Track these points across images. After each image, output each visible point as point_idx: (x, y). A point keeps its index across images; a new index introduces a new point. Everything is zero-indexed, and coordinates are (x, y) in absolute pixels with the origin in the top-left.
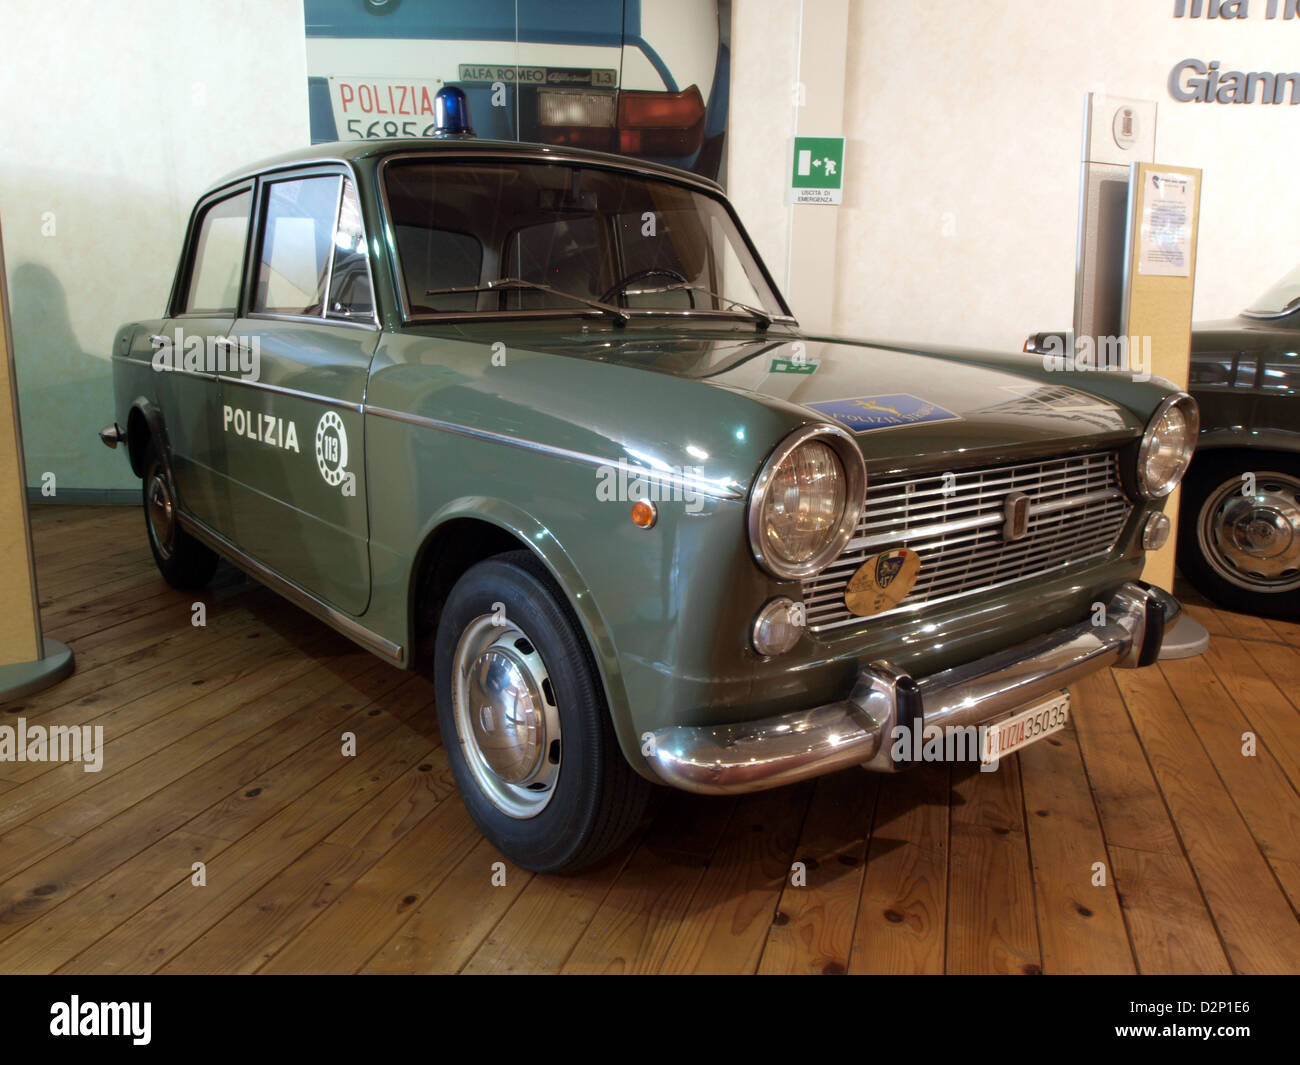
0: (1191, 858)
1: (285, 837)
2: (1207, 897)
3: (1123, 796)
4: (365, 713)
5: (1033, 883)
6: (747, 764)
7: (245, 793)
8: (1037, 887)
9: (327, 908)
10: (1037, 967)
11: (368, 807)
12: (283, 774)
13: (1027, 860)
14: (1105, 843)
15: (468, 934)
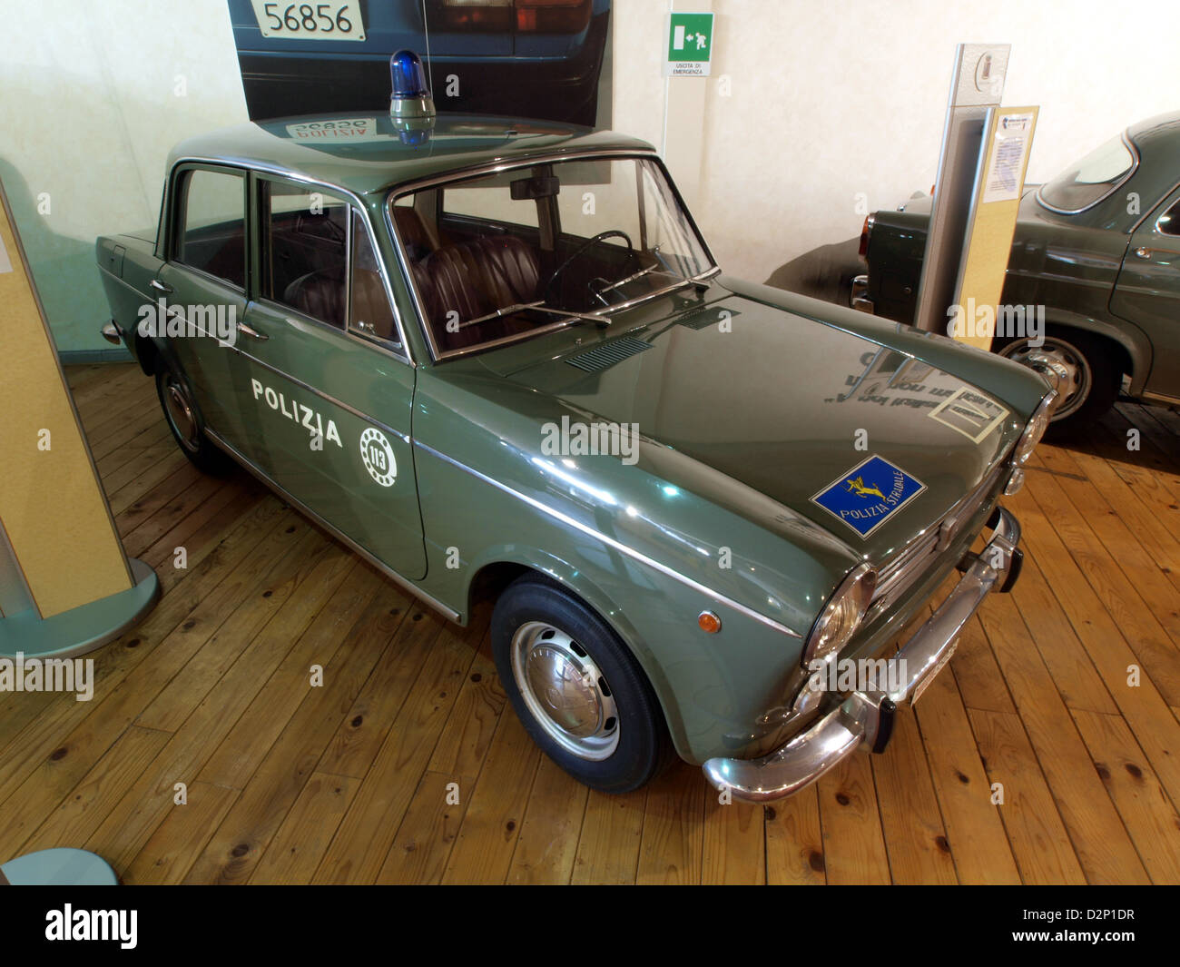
0: (1022, 714)
1: (398, 769)
2: (1037, 753)
3: (967, 654)
4: (410, 618)
5: (926, 755)
6: (781, 789)
7: (350, 723)
8: (929, 756)
9: (455, 841)
10: (942, 837)
11: (448, 728)
12: (372, 698)
13: (917, 730)
14: (965, 708)
15: (561, 855)
